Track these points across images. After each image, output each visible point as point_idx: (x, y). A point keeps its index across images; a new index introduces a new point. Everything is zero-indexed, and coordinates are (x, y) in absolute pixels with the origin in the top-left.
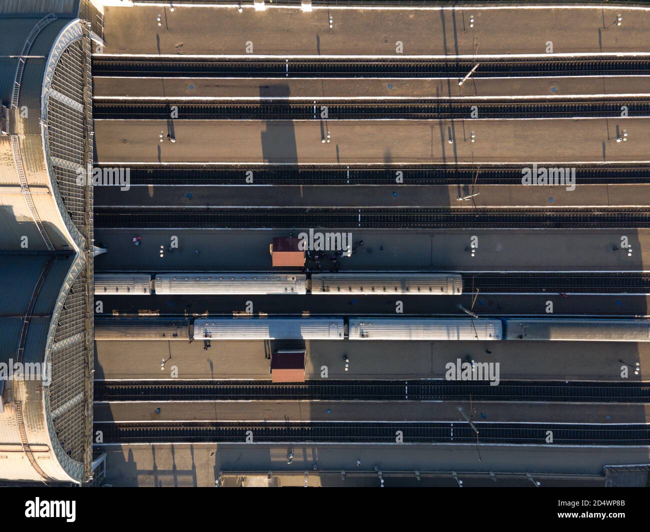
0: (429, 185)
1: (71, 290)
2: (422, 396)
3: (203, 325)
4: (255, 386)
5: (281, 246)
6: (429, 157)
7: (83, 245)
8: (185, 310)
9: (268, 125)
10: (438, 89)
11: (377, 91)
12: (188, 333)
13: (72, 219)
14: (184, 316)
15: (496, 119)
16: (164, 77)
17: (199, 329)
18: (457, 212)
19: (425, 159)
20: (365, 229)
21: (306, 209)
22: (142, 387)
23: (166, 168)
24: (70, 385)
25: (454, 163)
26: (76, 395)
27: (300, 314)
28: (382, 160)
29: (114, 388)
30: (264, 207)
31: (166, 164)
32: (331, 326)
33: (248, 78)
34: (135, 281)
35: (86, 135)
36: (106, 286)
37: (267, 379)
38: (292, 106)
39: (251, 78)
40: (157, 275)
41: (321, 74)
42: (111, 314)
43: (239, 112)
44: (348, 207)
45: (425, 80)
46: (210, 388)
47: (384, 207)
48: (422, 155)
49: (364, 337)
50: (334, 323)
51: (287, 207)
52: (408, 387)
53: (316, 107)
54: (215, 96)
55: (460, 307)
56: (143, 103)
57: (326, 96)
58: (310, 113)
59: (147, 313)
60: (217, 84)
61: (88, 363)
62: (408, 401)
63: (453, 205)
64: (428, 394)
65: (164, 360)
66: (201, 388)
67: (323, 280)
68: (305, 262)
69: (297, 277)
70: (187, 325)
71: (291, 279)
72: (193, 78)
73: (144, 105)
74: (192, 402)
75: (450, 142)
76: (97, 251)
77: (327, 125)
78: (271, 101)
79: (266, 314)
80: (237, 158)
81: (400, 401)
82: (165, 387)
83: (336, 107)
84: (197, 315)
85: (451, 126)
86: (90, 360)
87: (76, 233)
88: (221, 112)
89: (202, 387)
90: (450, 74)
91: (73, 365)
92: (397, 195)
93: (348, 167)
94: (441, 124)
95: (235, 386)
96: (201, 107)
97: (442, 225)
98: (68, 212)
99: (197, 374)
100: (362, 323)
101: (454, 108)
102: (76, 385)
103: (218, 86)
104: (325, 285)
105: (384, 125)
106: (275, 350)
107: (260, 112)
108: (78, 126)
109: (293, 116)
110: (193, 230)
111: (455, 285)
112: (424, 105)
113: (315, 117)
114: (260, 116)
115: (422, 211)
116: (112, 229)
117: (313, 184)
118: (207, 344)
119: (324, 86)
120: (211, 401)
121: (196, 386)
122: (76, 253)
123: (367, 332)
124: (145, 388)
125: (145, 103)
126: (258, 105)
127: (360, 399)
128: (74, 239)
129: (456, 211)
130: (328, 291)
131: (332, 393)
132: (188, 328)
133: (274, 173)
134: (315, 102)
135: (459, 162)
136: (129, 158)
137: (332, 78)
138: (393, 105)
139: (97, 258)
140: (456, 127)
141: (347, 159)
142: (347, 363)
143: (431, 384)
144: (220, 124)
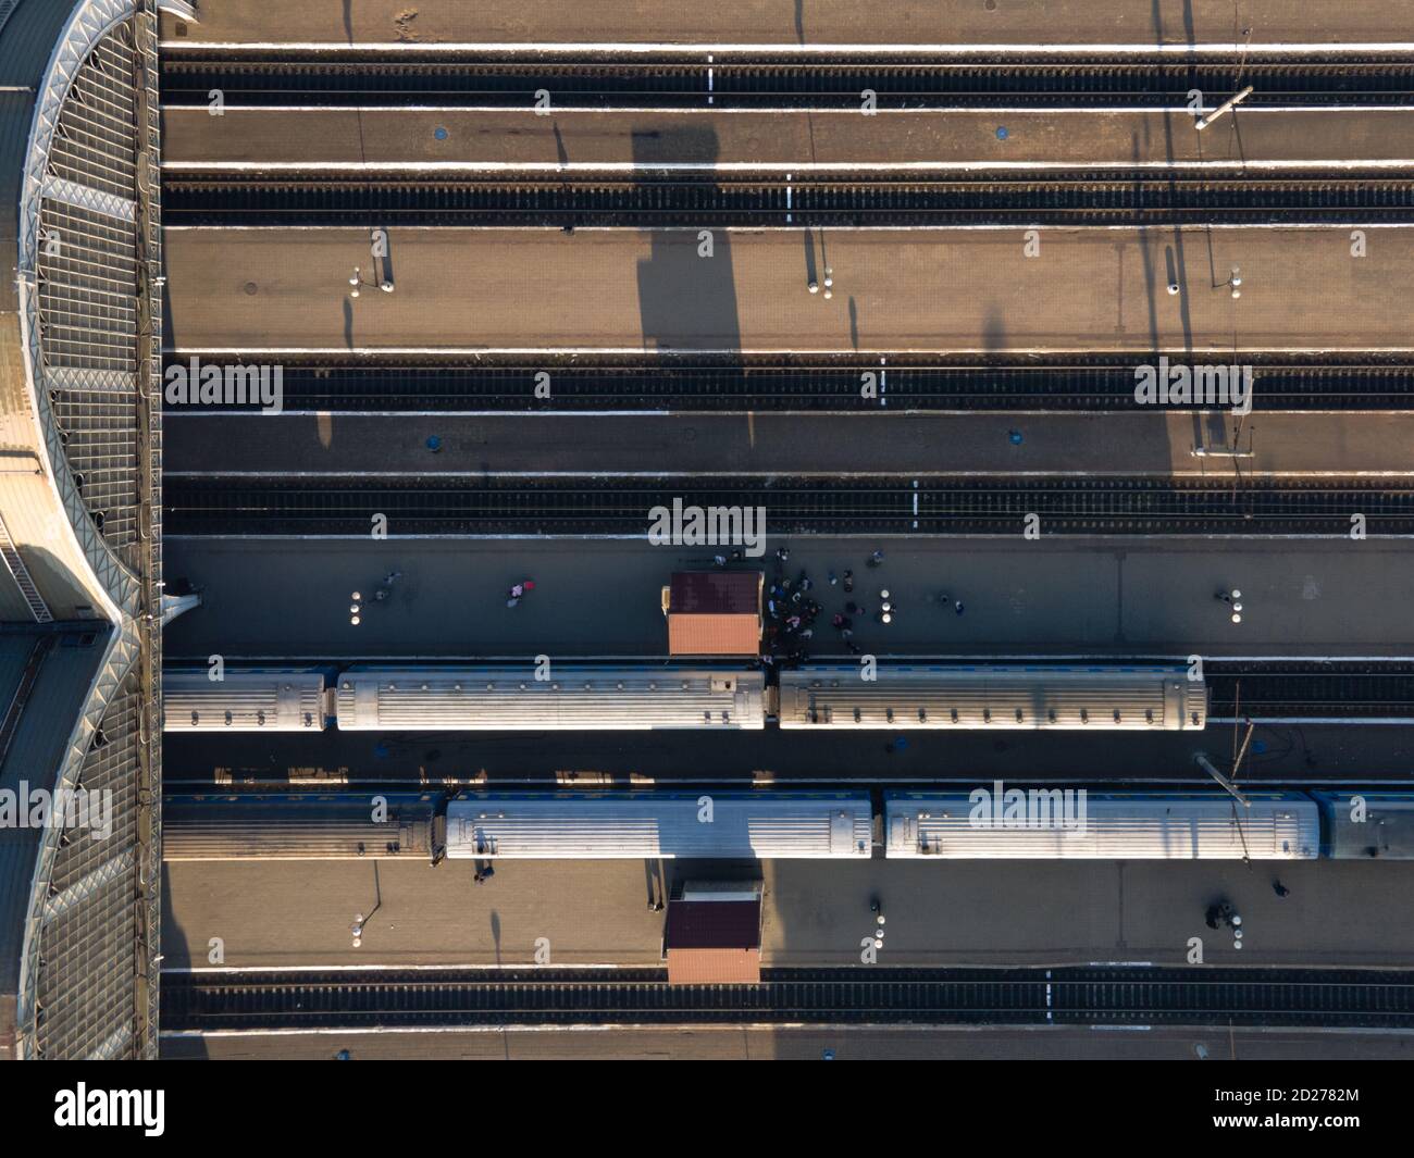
0: (1112, 412)
1: (98, 737)
2: (1092, 1013)
3: (471, 818)
4: (618, 985)
5: (694, 598)
6: (1112, 331)
7: (133, 599)
8: (422, 769)
9: (657, 241)
10: (1135, 138)
11: (964, 146)
12: (429, 842)
13: (101, 531)
14: (417, 787)
15: (1301, 225)
16: (361, 106)
17: (462, 830)
18: (1190, 488)
19: (1098, 337)
20: (931, 536)
21: (764, 479)
22: (297, 989)
23: (368, 364)
24: (92, 1008)
25: (1183, 350)
26: (111, 1033)
27: (747, 781)
28: (978, 340)
29: (218, 991)
30: (645, 474)
31: (367, 351)
32: (835, 822)
33: (599, 110)
34: (281, 692)
35: (143, 284)
36: (195, 707)
37: (654, 966)
38: (724, 187)
39: (608, 110)
40: (343, 676)
41: (808, 98)
42: (211, 782)
43: (574, 204)
44: (883, 474)
45: (1100, 116)
46: (493, 990)
47: (985, 473)
48: (1091, 327)
49: (928, 853)
50: (842, 812)
51: (712, 474)
52: (1053, 987)
53: (793, 191)
54: (507, 160)
55: (1202, 760)
56: (302, 180)
57: (821, 161)
58: (775, 206)
59: (314, 776)
60: (512, 125)
61: (143, 936)
62: (1052, 1027)
63: (1178, 470)
64: (1109, 1006)
65: (360, 920)
66: (464, 991)
67: (813, 688)
68: (760, 638)
69: (738, 681)
70: (428, 819)
71: (721, 687)
72: (445, 109)
73: (306, 186)
74: (440, 1030)
75: (1172, 292)
76: (173, 606)
77: (823, 243)
78: (666, 174)
79: (651, 781)
80: (569, 336)
81: (1031, 1028)
82: (364, 988)
83: (849, 191)
84: (455, 782)
85: (1173, 246)
86: (150, 927)
87: (112, 571)
88: (523, 206)
89: (469, 988)
90: (1172, 97)
91: (103, 947)
92: (1021, 439)
93: (883, 361)
94: (1144, 238)
95: (563, 986)
96: (468, 190)
97: (1149, 525)
98: (92, 515)
99: (454, 952)
100: (925, 811)
101: (1183, 194)
102: (110, 1006)
103: (515, 132)
104: (819, 704)
105: (984, 243)
106: (675, 891)
107: (635, 206)
108: (121, 264)
109: (728, 216)
110: (445, 540)
111: (1185, 704)
112: (1097, 185)
113: (789, 218)
114: (635, 216)
115: (1094, 484)
116: (215, 537)
117: (785, 408)
118: (484, 871)
119: (814, 132)
120: (496, 1029)
121: (451, 986)
122: (112, 627)
123: (937, 839)
124: (307, 991)
125: (309, 179)
126: (629, 186)
127: (917, 1019)
128: (108, 588)
129: (1188, 485)
130: (827, 721)
131: (838, 1005)
132: (429, 828)
133: (672, 376)
134: (789, 177)
135: (1197, 346)
136: (263, 336)
137: (837, 110)
138: (1011, 186)
139: (171, 629)
140: (1189, 248)
141: (878, 338)
142: (880, 927)
143: (1118, 979)
144: (523, 241)
